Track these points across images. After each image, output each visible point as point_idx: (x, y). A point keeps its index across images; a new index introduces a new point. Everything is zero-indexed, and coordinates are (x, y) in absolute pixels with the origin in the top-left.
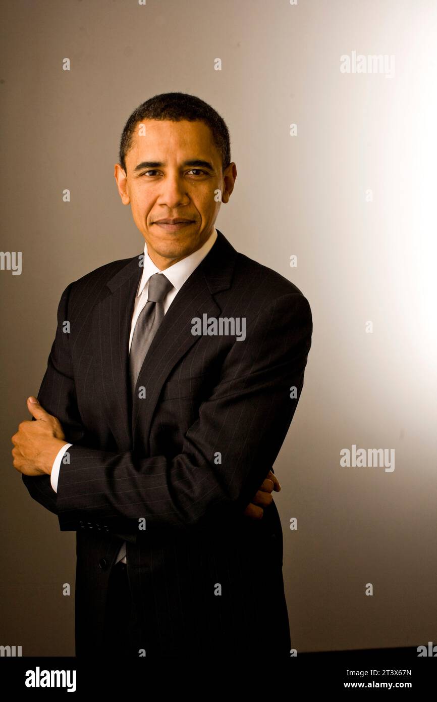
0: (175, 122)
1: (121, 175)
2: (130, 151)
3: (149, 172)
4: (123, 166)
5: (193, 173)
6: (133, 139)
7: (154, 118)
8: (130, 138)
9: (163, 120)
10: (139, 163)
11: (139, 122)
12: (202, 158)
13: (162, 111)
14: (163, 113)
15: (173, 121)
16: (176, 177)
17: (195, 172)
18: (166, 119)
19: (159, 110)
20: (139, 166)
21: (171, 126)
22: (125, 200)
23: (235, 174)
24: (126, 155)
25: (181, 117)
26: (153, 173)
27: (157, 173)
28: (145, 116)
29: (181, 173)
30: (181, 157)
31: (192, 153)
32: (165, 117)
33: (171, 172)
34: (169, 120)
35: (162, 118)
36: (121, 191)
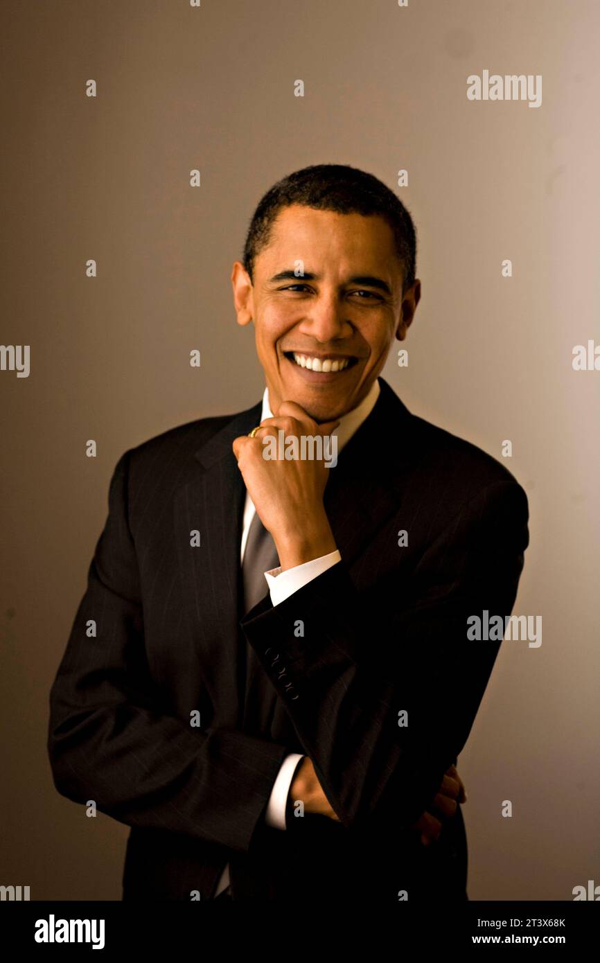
0: (341, 215)
1: (242, 279)
2: (265, 250)
3: (292, 286)
4: (249, 267)
5: (360, 294)
6: (273, 231)
7: (309, 204)
8: (268, 230)
9: (324, 209)
10: (279, 272)
11: (285, 207)
12: (376, 274)
13: (322, 196)
14: (324, 199)
15: (339, 213)
16: (335, 298)
17: (362, 293)
18: (328, 209)
19: (318, 193)
20: (279, 275)
21: (335, 220)
22: (242, 319)
23: (417, 296)
24: (257, 254)
25: (352, 208)
26: (299, 288)
27: (305, 289)
28: (296, 199)
29: (342, 294)
30: (344, 269)
31: (363, 267)
32: (326, 206)
33: (326, 290)
34: (333, 211)
35: (322, 207)
36: (237, 303)
